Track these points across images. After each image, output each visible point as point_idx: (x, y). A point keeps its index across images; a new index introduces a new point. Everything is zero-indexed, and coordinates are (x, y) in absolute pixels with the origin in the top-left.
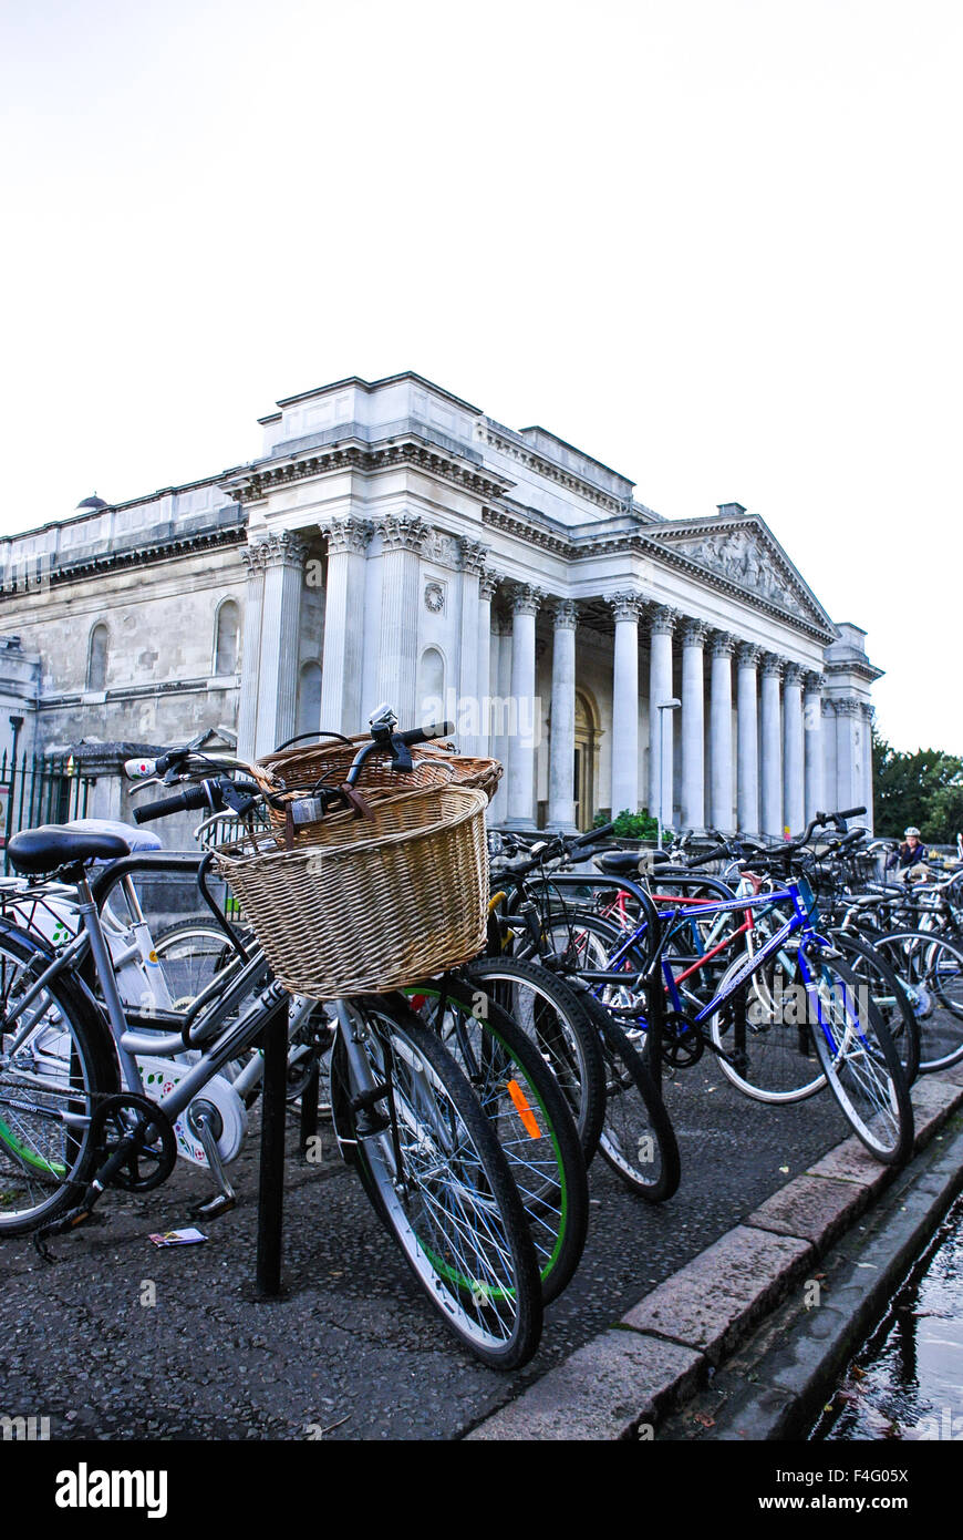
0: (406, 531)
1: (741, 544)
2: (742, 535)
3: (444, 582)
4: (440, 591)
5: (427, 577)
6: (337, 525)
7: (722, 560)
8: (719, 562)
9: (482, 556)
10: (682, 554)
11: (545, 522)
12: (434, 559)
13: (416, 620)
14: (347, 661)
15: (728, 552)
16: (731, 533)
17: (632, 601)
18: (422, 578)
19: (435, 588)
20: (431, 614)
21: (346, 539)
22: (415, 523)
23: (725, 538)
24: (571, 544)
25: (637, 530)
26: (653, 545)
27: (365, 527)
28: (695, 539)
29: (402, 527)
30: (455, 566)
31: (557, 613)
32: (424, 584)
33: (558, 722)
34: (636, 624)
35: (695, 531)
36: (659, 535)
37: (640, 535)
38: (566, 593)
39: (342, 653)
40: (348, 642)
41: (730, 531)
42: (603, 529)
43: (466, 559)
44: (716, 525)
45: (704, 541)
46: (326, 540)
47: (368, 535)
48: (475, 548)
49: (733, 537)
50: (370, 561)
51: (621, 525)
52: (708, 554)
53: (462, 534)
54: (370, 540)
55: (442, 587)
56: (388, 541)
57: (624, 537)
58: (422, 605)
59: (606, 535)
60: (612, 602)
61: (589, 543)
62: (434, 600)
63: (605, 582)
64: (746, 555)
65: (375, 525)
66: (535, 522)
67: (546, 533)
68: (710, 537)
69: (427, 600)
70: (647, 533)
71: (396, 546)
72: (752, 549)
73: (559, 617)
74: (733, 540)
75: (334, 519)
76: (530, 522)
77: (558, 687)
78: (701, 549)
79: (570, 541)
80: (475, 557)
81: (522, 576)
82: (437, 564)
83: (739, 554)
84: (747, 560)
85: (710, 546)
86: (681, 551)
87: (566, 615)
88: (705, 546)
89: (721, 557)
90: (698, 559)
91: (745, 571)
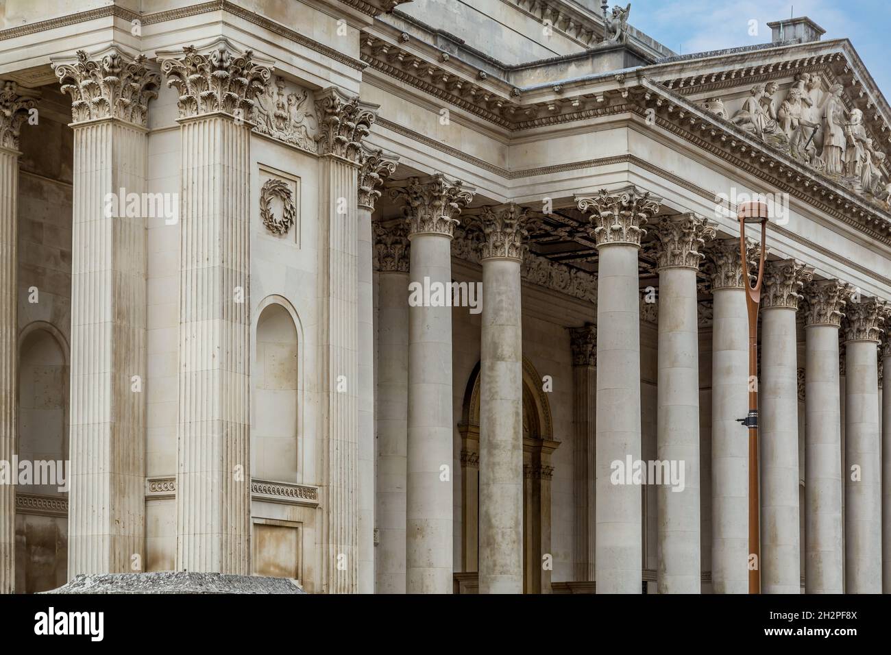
0: (223, 80)
1: (815, 95)
2: (816, 79)
3: (295, 179)
4: (288, 194)
5: (264, 168)
6: (89, 68)
7: (783, 126)
8: (778, 131)
9: (363, 127)
10: (717, 118)
11: (465, 58)
12: (276, 134)
13: (248, 253)
14: (117, 331)
15: (795, 111)
16: (797, 77)
17: (629, 208)
18: (255, 169)
19: (278, 189)
20: (273, 240)
21: (106, 95)
22: (243, 64)
23: (788, 86)
24: (514, 101)
25: (639, 75)
26: (666, 102)
27: (142, 72)
28: (736, 90)
29: (218, 73)
30: (311, 147)
31: (488, 231)
32: (258, 181)
33: (492, 432)
34: (636, 250)
35: (738, 73)
36: (676, 83)
37: (645, 83)
38: (503, 192)
39: (107, 315)
40: (117, 293)
41: (796, 72)
42: (574, 73)
43: (333, 135)
44: (774, 61)
45: (753, 94)
46: (67, 98)
47: (150, 86)
48: (351, 111)
49: (802, 83)
50: (154, 138)
51: (609, 66)
52: (759, 118)
53: (325, 85)
54: (152, 98)
55: (290, 186)
56: (190, 100)
57: (616, 86)
58: (257, 223)
59: (582, 83)
60: (590, 211)
61: (550, 98)
62: (277, 210)
63: (576, 173)
64: (823, 117)
65: (164, 68)
66: (452, 61)
67: (472, 80)
68: (764, 85)
69: (265, 213)
70: (657, 79)
71: (204, 110)
72: (835, 106)
73: (492, 239)
74: (801, 91)
75: (82, 56)
76: (442, 60)
77: (492, 368)
78: (747, 107)
79: (513, 95)
80: (349, 129)
81: (426, 161)
82: (280, 143)
83: (810, 115)
84: (825, 126)
85: (765, 101)
86: (716, 111)
87: (505, 234)
88: (754, 102)
89: (780, 121)
90: (744, 127)
91: (821, 147)
